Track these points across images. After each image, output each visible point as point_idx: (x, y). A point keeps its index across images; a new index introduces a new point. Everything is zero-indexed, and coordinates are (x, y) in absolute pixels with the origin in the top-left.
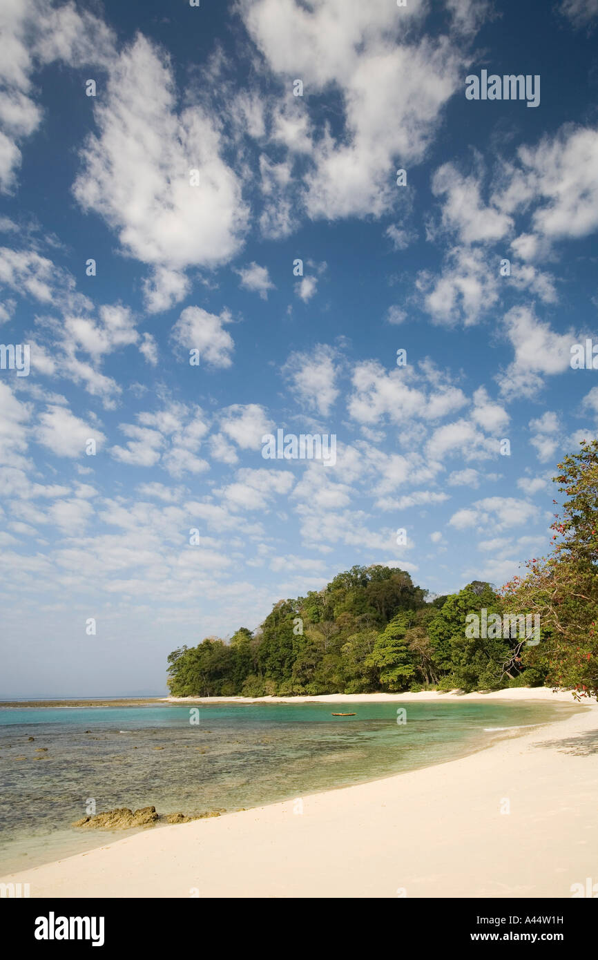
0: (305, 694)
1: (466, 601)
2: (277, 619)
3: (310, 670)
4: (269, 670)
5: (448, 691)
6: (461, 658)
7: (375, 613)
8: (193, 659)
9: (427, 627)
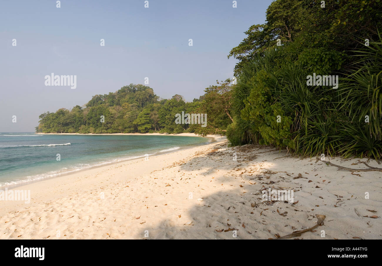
0: (107, 133)
1: (173, 103)
2: (94, 102)
3: (110, 124)
4: (92, 124)
5: (163, 133)
6: (169, 123)
7: (137, 103)
8: (54, 118)
9: (158, 111)
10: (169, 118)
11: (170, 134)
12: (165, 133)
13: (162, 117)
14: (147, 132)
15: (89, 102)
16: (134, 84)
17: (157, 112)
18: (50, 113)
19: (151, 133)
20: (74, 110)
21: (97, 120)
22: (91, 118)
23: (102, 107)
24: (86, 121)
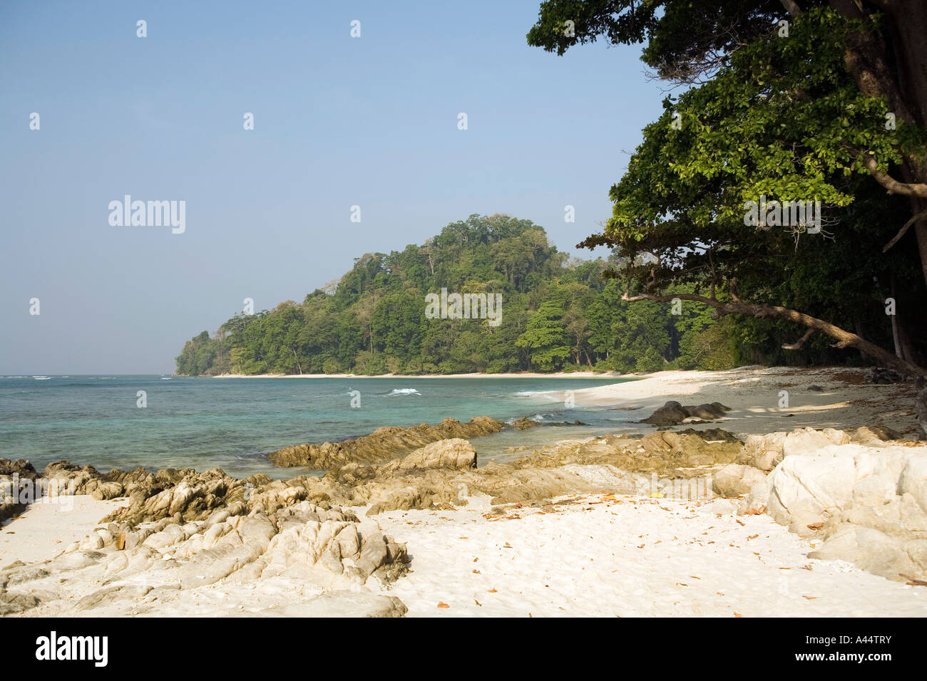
0: (440, 372)
4: (390, 346)
7: (502, 280)
8: (277, 330)
13: (597, 327)
16: (481, 216)
17: (580, 311)
19: (568, 371)
21: (404, 335)
22: (387, 329)
23: (412, 297)
24: (368, 339)
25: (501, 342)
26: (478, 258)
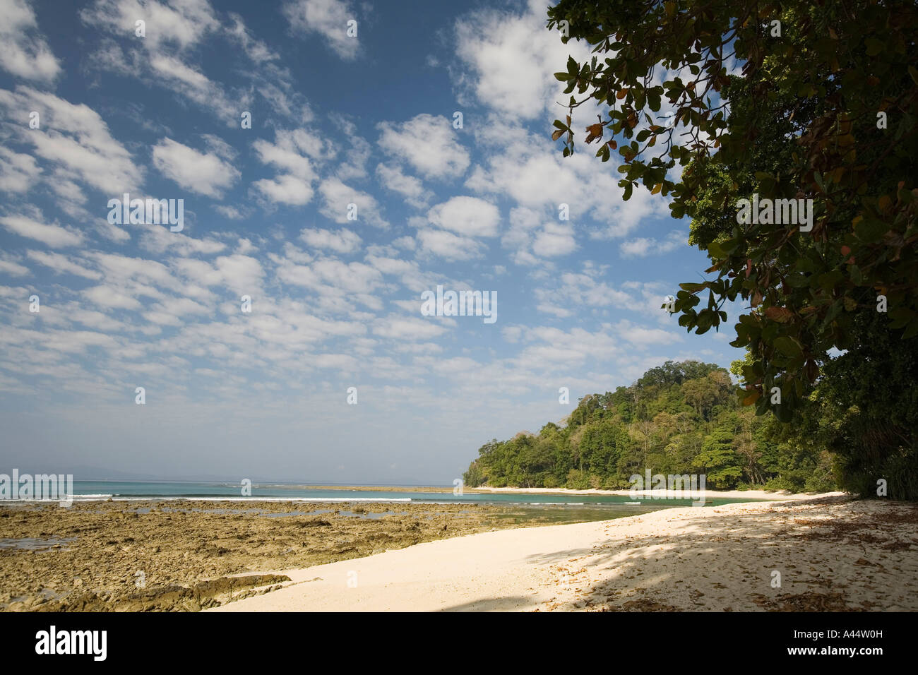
2: (585, 414)
3: (636, 467)
4: (592, 466)
5: (775, 491)
6: (789, 463)
7: (692, 412)
8: (512, 453)
9: (754, 432)
10: (786, 452)
11: (794, 492)
12: (781, 491)
13: (766, 449)
14: (733, 487)
15: (574, 412)
16: (675, 362)
17: (750, 436)
18: (497, 442)
19: (742, 490)
20: (545, 434)
21: (603, 456)
22: (590, 452)
23: (610, 426)
24: (578, 460)
25: (680, 463)
26: (672, 395)
